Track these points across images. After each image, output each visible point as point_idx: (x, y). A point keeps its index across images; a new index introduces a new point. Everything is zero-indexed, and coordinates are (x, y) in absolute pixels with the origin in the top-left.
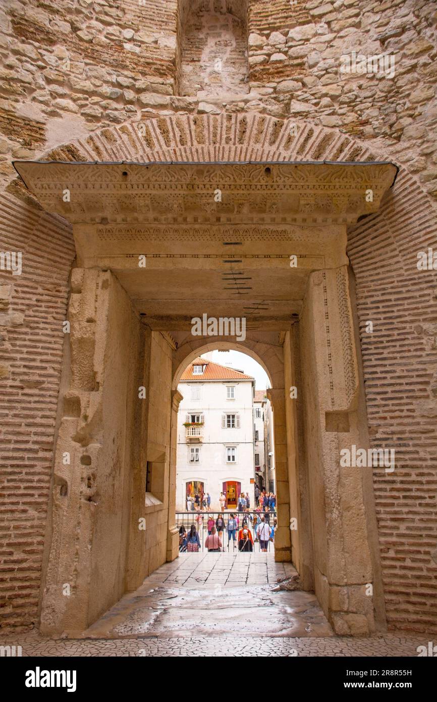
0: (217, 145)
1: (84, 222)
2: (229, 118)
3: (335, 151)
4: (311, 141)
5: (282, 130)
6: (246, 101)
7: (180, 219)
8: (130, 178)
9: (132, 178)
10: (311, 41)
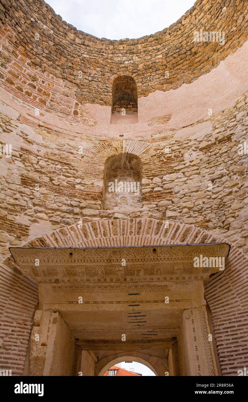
0: (125, 236)
1: (45, 282)
2: (132, 221)
3: (193, 237)
4: (179, 232)
5: (162, 226)
6: (141, 212)
7: (102, 280)
8: (73, 256)
9: (75, 256)
10: (175, 181)
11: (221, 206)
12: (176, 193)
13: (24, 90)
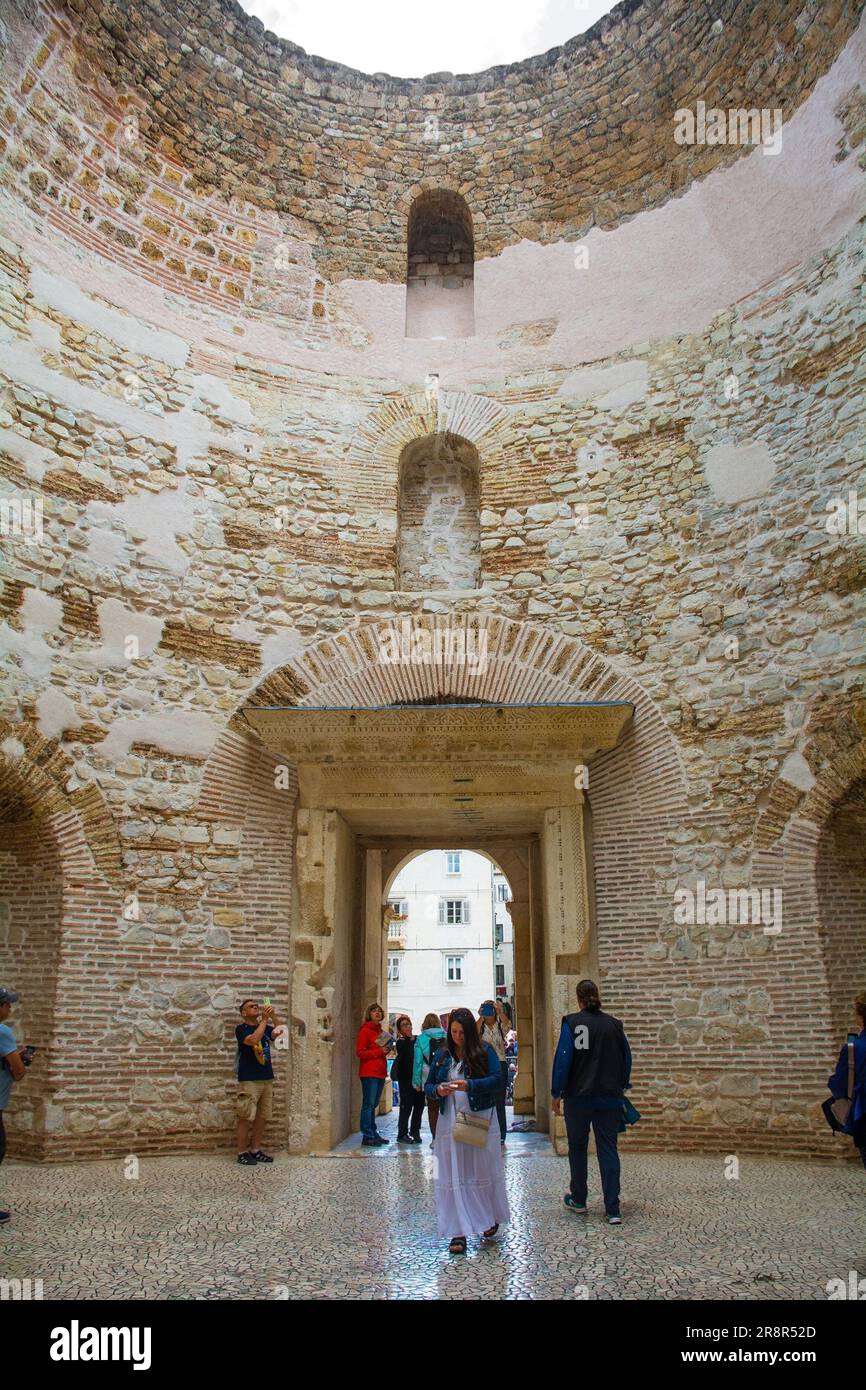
1: (309, 761)
3: (576, 667)
4: (550, 652)
5: (519, 636)
6: (478, 598)
7: (409, 758)
8: (357, 721)
9: (361, 721)
10: (553, 525)
11: (637, 603)
12: (551, 557)
13: (188, 268)
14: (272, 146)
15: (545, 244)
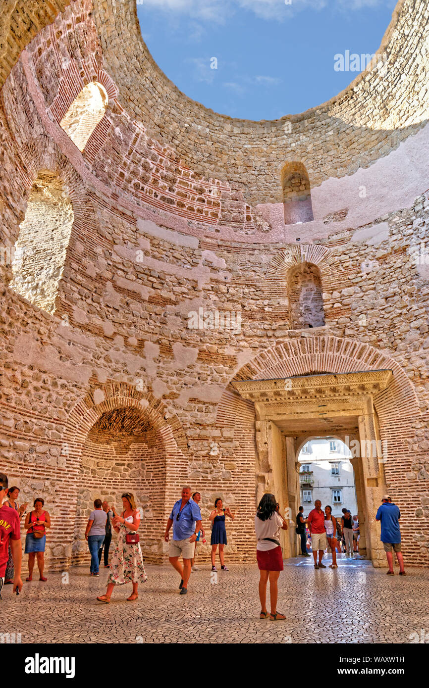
0: (312, 354)
1: (259, 401)
2: (316, 339)
3: (367, 355)
4: (356, 350)
5: (342, 344)
6: (324, 330)
7: (299, 398)
8: (277, 384)
9: (279, 384)
10: (353, 296)
11: (391, 327)
12: (354, 310)
13: (195, 209)
14: (224, 156)
15: (339, 178)
